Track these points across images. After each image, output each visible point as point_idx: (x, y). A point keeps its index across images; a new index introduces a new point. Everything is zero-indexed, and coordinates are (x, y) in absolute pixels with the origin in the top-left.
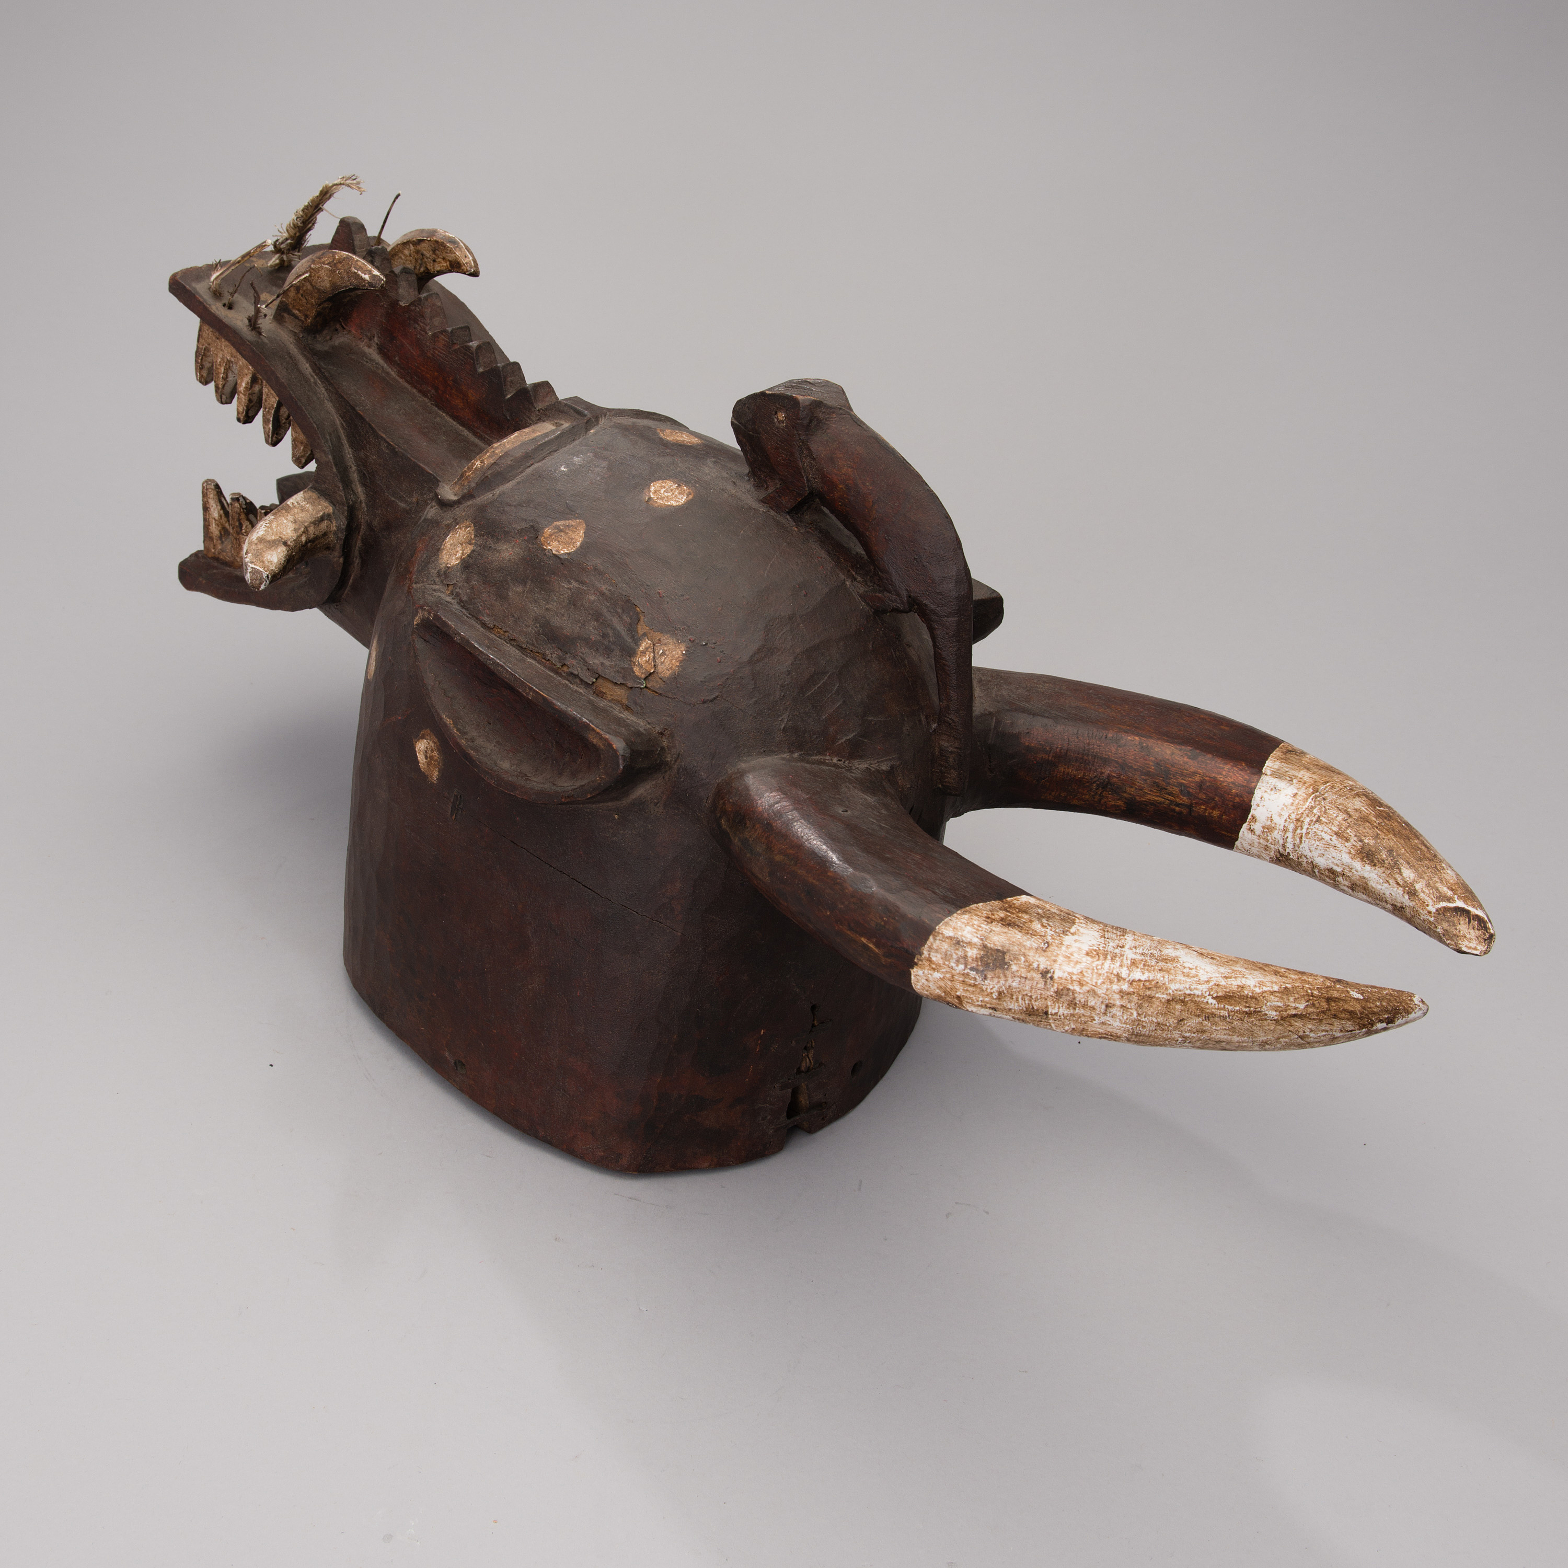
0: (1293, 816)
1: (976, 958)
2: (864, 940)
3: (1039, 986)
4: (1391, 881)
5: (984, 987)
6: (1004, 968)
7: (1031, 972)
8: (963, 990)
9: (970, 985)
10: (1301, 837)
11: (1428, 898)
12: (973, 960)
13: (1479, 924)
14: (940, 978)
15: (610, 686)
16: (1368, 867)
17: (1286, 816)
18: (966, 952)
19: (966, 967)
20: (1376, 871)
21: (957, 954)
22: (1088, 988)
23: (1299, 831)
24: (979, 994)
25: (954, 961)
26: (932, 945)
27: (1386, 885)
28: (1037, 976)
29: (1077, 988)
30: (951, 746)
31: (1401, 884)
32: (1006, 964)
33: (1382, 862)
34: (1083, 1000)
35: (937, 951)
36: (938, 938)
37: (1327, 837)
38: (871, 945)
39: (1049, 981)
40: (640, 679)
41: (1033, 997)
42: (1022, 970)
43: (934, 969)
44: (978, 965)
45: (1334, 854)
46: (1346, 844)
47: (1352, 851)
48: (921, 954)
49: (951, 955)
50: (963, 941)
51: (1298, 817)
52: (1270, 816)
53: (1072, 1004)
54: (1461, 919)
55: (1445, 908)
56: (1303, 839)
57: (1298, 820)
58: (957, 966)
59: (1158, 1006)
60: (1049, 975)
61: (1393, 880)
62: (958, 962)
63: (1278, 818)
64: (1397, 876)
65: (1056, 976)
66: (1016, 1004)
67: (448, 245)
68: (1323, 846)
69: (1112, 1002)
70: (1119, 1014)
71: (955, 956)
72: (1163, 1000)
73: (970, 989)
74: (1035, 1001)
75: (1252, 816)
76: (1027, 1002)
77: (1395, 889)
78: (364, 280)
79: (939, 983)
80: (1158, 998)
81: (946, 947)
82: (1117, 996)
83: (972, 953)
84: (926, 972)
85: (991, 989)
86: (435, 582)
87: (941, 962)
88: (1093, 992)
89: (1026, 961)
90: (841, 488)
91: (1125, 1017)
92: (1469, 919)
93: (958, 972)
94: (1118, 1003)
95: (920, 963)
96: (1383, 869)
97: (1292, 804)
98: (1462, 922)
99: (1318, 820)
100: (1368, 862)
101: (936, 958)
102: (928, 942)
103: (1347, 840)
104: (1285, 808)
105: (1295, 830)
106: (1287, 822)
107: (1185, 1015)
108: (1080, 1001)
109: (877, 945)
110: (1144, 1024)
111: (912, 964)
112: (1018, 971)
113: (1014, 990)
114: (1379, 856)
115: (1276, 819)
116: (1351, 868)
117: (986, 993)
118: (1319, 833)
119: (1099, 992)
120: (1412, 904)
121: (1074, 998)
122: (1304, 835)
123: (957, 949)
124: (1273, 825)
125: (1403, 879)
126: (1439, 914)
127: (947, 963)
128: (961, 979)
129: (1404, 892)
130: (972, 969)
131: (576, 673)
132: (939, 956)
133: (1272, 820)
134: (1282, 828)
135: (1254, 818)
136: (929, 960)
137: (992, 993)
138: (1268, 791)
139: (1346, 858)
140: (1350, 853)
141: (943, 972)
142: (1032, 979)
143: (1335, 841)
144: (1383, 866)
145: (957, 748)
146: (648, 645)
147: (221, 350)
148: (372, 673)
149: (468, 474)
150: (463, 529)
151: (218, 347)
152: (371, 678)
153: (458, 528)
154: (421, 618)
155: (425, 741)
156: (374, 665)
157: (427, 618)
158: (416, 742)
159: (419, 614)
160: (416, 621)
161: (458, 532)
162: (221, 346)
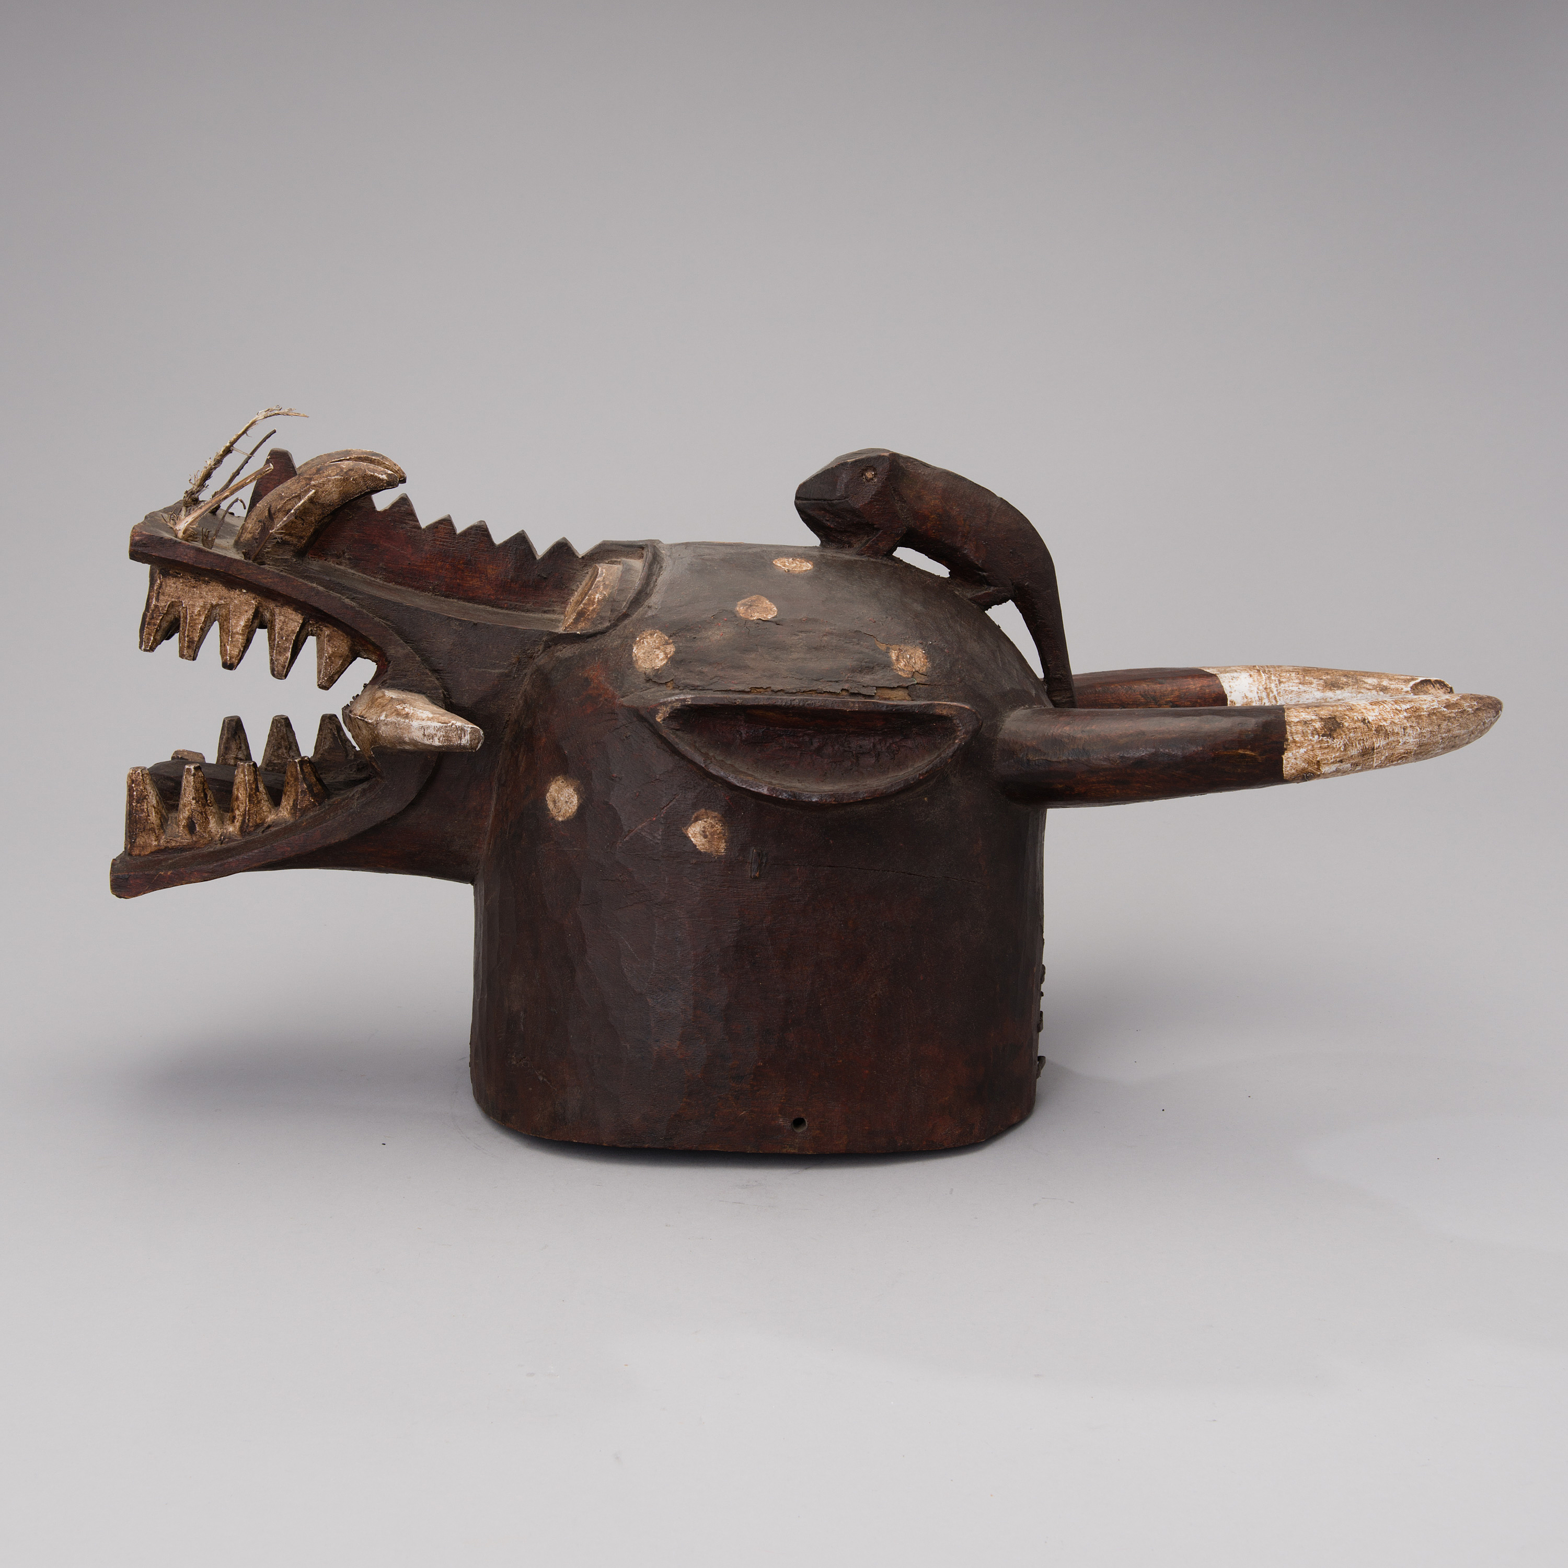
0: (1261, 688)
1: (1322, 727)
2: (1241, 751)
3: (1365, 730)
4: (1362, 691)
5: (1334, 745)
6: (1340, 727)
7: (1357, 723)
8: (1321, 754)
9: (1326, 748)
10: (1275, 698)
11: (1398, 686)
12: (1321, 729)
13: (1440, 685)
14: (1305, 752)
15: (889, 691)
16: (1338, 692)
17: (1256, 690)
18: (1314, 726)
19: (1319, 736)
20: (1347, 691)
21: (1310, 730)
22: (1390, 722)
23: (1271, 695)
24: (1332, 753)
25: (1310, 735)
26: (1291, 730)
28: (1361, 724)
29: (1384, 723)
30: (1064, 698)
31: (1371, 688)
32: (1340, 724)
33: (1347, 684)
34: (1391, 730)
35: (1297, 733)
36: (1292, 725)
37: (1295, 689)
38: (1248, 752)
39: (1368, 724)
40: (909, 678)
41: (1365, 739)
42: (1351, 724)
43: (1299, 747)
44: (1325, 731)
45: (1307, 697)
46: (1313, 686)
47: (1319, 688)
48: (1287, 740)
49: (1307, 732)
50: (1307, 721)
51: (1264, 687)
52: (1244, 695)
53: (1387, 735)
54: (1428, 687)
55: (1415, 684)
56: (1277, 698)
57: (1266, 689)
58: (1314, 737)
59: (1426, 720)
60: (1367, 721)
61: (1364, 689)
62: (1313, 734)
63: (1251, 693)
64: (1365, 685)
65: (1370, 721)
66: (1356, 749)
67: (374, 458)
68: (1295, 695)
69: (1405, 725)
70: (1411, 732)
71: (1309, 732)
72: (1426, 716)
73: (1326, 751)
74: (1366, 742)
75: (1230, 701)
76: (1362, 745)
77: (1369, 694)
78: (382, 480)
79: (1304, 757)
80: (1423, 715)
81: (1301, 728)
82: (1405, 721)
83: (1318, 725)
84: (1294, 752)
85: (1339, 745)
86: (646, 688)
87: (1303, 740)
88: (1393, 723)
89: (1349, 718)
90: (933, 518)
91: (1415, 734)
92: (1432, 684)
93: (1315, 741)
94: (1408, 725)
95: (1289, 747)
96: (1351, 687)
97: (1254, 681)
98: (1430, 689)
99: (1280, 682)
100: (1336, 689)
101: (1298, 738)
102: (1288, 731)
103: (1311, 683)
104: (1251, 685)
105: (1268, 695)
106: (1259, 693)
107: (1439, 722)
108: (1390, 732)
109: (1252, 750)
110: (1425, 735)
111: (1282, 751)
112: (1349, 725)
113: (1353, 739)
114: (1341, 682)
115: (1250, 695)
116: (1326, 699)
117: (1336, 749)
118: (1287, 689)
119: (1396, 722)
121: (1386, 731)
122: (1276, 695)
123: (1308, 727)
124: (1250, 700)
126: (1414, 689)
127: (1306, 738)
128: (1319, 746)
129: (1378, 692)
130: (1323, 736)
131: (856, 692)
132: (1299, 736)
133: (1247, 697)
134: (1257, 699)
135: (1232, 702)
136: (1294, 742)
137: (1340, 748)
138: (1231, 680)
139: (1319, 695)
140: (1319, 690)
141: (1306, 747)
142: (1359, 727)
143: (1302, 688)
144: (1350, 685)
145: (1069, 697)
146: (897, 654)
147: (201, 598)
148: (570, 811)
149: (591, 608)
150: (649, 637)
151: (195, 596)
152: (570, 816)
153: (640, 640)
154: (668, 711)
155: (700, 822)
156: (575, 800)
157: (682, 705)
158: (687, 829)
159: (661, 710)
160: (660, 718)
161: (643, 642)
162: (201, 593)
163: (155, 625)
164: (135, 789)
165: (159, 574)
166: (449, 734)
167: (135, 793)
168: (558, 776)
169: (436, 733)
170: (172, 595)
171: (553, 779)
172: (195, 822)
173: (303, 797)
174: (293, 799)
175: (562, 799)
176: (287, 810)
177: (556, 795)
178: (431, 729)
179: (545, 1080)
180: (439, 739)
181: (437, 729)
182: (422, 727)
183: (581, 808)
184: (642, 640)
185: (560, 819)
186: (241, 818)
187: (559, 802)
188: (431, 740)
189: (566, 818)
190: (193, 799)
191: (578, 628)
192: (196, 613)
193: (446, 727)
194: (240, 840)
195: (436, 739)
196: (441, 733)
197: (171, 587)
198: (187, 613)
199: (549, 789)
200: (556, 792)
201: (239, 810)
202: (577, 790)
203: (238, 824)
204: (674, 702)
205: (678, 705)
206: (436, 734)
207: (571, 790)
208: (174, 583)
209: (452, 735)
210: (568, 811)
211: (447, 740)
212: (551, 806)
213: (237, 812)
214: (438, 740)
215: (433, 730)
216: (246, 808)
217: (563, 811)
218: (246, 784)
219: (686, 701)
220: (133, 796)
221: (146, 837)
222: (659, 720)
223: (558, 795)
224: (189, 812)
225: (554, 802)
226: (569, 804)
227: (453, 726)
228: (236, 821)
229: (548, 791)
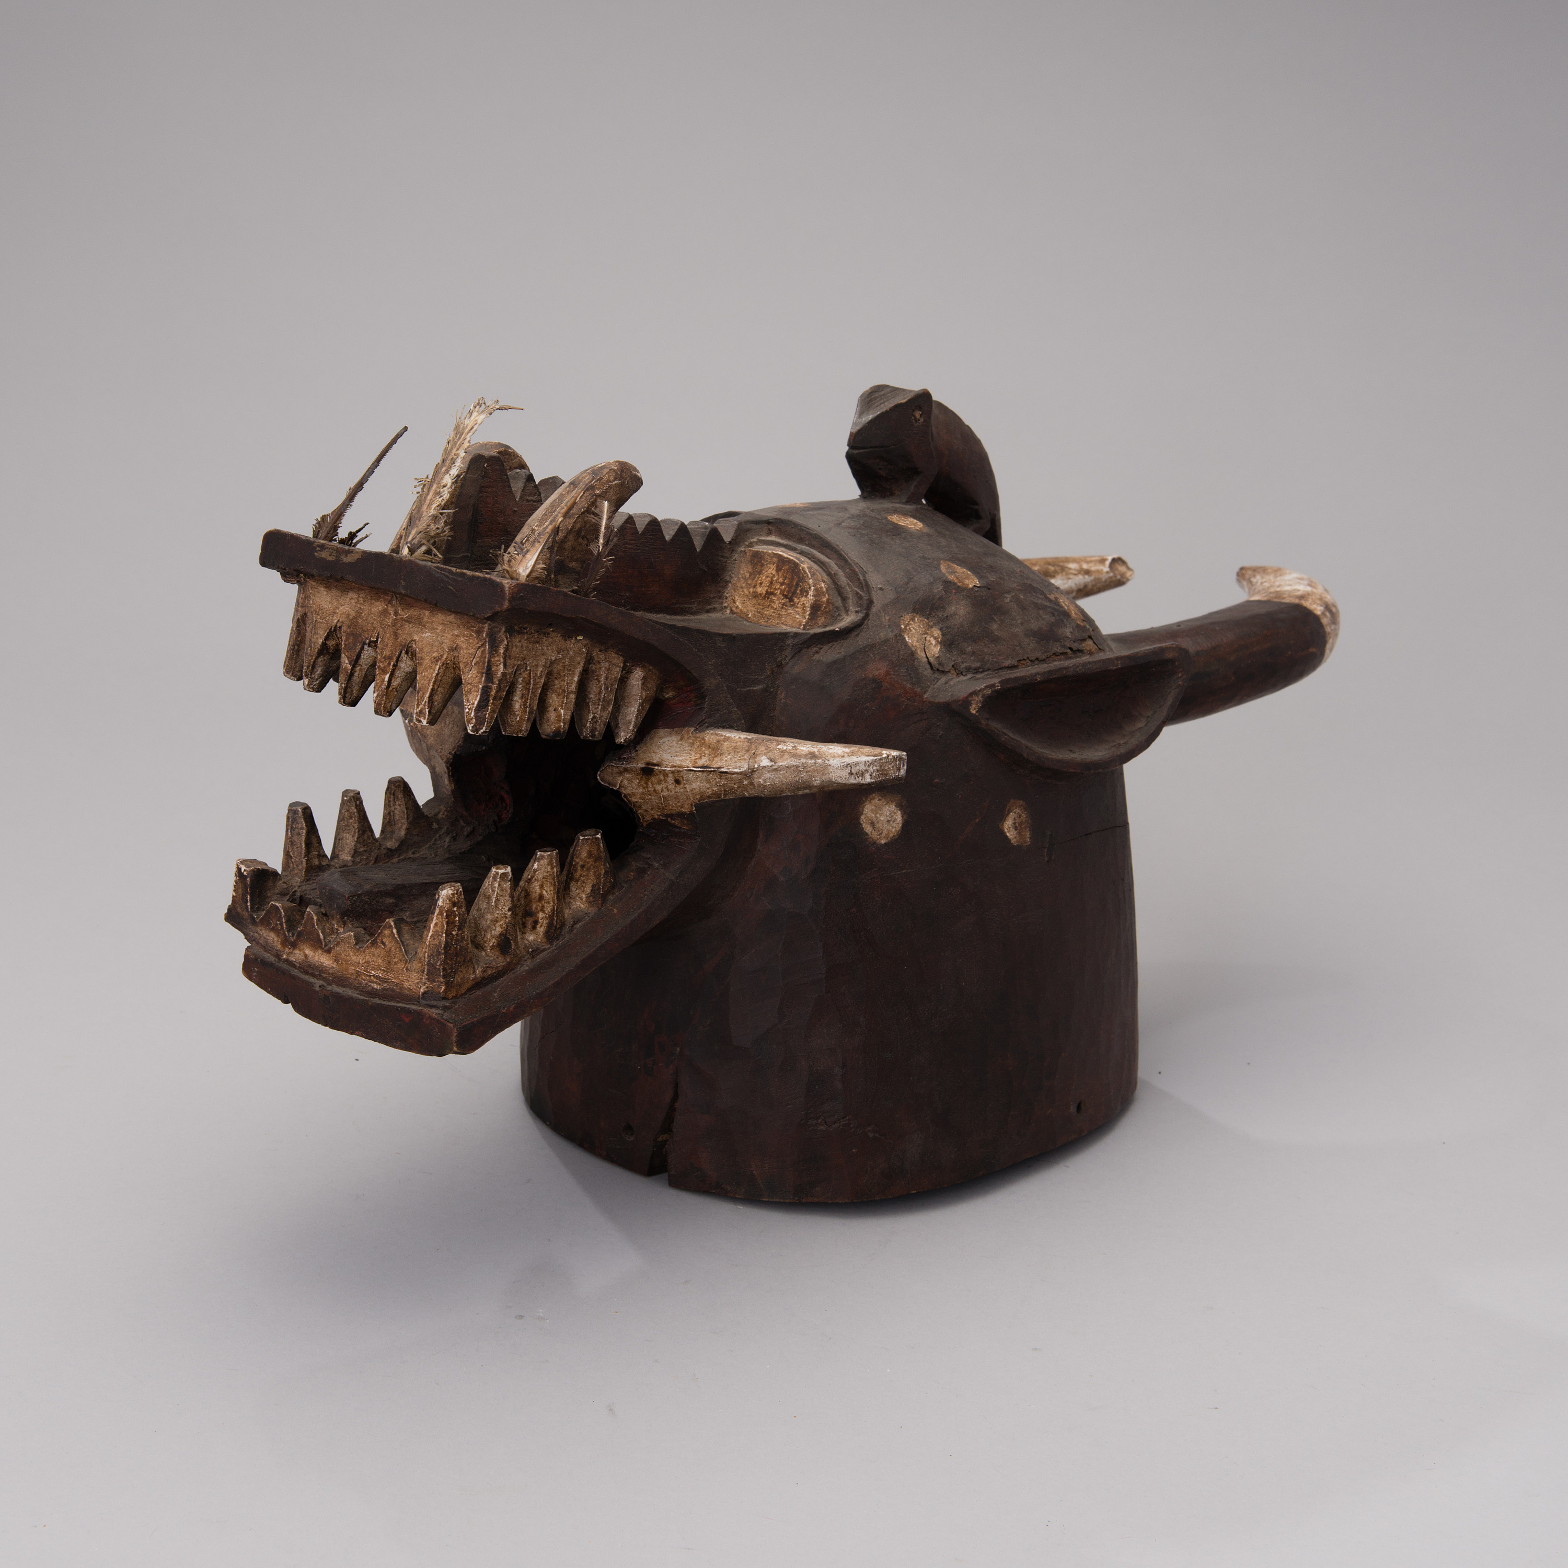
15: (1086, 643)
27: (1070, 581)
40: (1085, 627)
86: (938, 679)
120: (1092, 578)
125: (1075, 570)
131: (1074, 648)
146: (1063, 604)
147: (543, 655)
148: (893, 830)
149: (825, 599)
150: (911, 622)
151: (538, 654)
152: (894, 836)
153: (906, 627)
154: (980, 701)
155: (1011, 814)
156: (899, 817)
157: (992, 691)
158: (1003, 824)
159: (974, 700)
160: (975, 709)
161: (910, 629)
162: (543, 649)
163: (500, 698)
164: (457, 913)
165: (505, 632)
166: (885, 766)
167: (457, 918)
168: (873, 793)
169: (868, 768)
170: (518, 657)
171: (866, 798)
172: (511, 938)
173: (605, 879)
174: (590, 885)
175: (882, 819)
176: (582, 899)
177: (873, 815)
178: (860, 765)
179: (877, 1135)
180: (871, 775)
181: (868, 764)
182: (848, 765)
183: (906, 824)
184: (908, 628)
185: (883, 842)
186: (547, 921)
187: (878, 822)
188: (860, 778)
189: (889, 839)
190: (509, 910)
191: (818, 624)
192: (539, 675)
193: (881, 759)
194: (549, 948)
195: (867, 776)
196: (875, 768)
197: (516, 646)
198: (530, 677)
199: (863, 810)
200: (873, 813)
201: (543, 911)
202: (900, 806)
203: (541, 930)
204: (984, 689)
205: (989, 692)
206: (867, 771)
207: (893, 807)
208: (520, 642)
209: (889, 768)
210: (892, 831)
211: (882, 774)
212: (868, 829)
213: (541, 915)
214: (870, 777)
215: (863, 765)
216: (554, 907)
217: (885, 832)
218: (554, 877)
219: (996, 687)
220: (454, 922)
221: (464, 972)
222: (974, 712)
223: (875, 815)
224: (501, 928)
225: (873, 824)
226: (891, 823)
227: (890, 757)
228: (538, 926)
229: (862, 813)
